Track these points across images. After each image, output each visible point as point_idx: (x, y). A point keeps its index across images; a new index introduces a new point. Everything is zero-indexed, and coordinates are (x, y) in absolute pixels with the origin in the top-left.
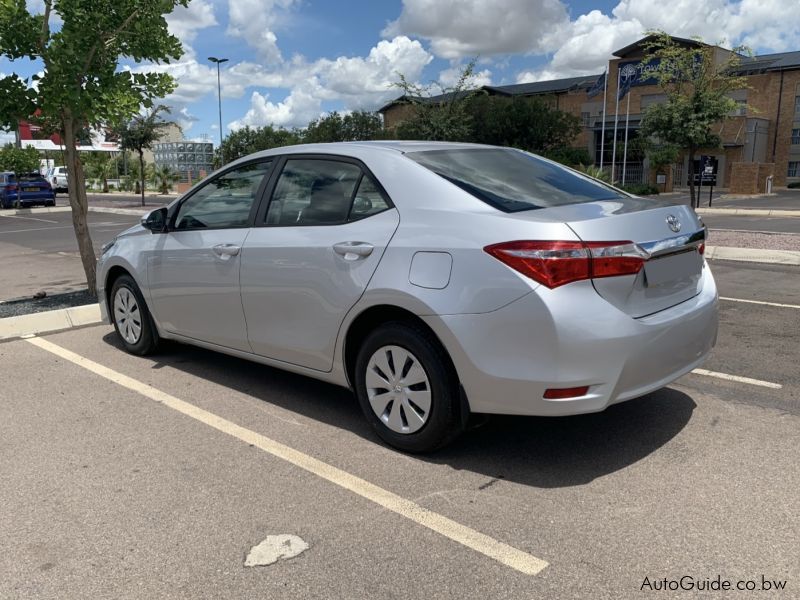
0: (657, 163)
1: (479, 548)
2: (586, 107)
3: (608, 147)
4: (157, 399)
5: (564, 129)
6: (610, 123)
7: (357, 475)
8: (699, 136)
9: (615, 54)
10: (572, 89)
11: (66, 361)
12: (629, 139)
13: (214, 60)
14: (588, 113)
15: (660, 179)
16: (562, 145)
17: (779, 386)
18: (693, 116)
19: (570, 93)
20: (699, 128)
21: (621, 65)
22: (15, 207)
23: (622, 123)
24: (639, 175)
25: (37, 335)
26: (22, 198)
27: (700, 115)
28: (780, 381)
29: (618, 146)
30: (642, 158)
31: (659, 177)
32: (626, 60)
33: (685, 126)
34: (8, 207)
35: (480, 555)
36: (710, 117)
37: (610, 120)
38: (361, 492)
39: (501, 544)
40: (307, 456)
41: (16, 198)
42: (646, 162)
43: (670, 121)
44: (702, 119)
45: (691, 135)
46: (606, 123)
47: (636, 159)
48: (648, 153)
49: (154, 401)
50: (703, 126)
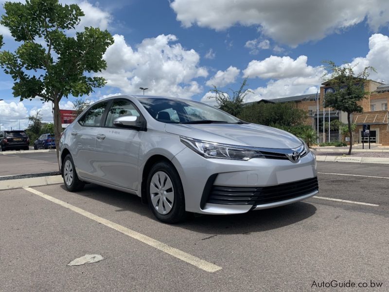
0: (344, 131)
1: (189, 261)
2: (310, 108)
3: (321, 125)
4: (67, 207)
5: (299, 117)
6: (321, 114)
7: (144, 234)
8: (351, 106)
9: (322, 84)
10: (303, 100)
11: (36, 195)
12: (330, 121)
13: (142, 89)
14: (312, 111)
15: (347, 139)
16: (299, 124)
17: (378, 205)
18: (347, 97)
19: (302, 102)
20: (350, 102)
21: (326, 89)
22: (49, 148)
23: (327, 114)
24: (337, 137)
25: (29, 187)
26: (52, 145)
27: (350, 96)
28: (379, 204)
29: (325, 125)
30: (338, 130)
31: (346, 138)
32: (328, 87)
33: (343, 101)
34: (46, 148)
35: (188, 264)
36: (355, 97)
37: (321, 113)
38: (142, 240)
39: (202, 260)
40: (124, 227)
41: (50, 145)
42: (340, 131)
43: (336, 100)
44: (352, 98)
45: (347, 105)
46: (319, 114)
47: (335, 131)
48: (340, 127)
49: (65, 208)
50: (352, 102)
